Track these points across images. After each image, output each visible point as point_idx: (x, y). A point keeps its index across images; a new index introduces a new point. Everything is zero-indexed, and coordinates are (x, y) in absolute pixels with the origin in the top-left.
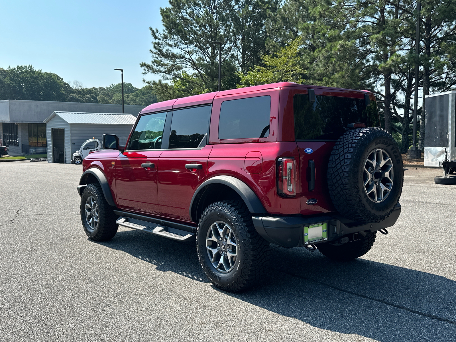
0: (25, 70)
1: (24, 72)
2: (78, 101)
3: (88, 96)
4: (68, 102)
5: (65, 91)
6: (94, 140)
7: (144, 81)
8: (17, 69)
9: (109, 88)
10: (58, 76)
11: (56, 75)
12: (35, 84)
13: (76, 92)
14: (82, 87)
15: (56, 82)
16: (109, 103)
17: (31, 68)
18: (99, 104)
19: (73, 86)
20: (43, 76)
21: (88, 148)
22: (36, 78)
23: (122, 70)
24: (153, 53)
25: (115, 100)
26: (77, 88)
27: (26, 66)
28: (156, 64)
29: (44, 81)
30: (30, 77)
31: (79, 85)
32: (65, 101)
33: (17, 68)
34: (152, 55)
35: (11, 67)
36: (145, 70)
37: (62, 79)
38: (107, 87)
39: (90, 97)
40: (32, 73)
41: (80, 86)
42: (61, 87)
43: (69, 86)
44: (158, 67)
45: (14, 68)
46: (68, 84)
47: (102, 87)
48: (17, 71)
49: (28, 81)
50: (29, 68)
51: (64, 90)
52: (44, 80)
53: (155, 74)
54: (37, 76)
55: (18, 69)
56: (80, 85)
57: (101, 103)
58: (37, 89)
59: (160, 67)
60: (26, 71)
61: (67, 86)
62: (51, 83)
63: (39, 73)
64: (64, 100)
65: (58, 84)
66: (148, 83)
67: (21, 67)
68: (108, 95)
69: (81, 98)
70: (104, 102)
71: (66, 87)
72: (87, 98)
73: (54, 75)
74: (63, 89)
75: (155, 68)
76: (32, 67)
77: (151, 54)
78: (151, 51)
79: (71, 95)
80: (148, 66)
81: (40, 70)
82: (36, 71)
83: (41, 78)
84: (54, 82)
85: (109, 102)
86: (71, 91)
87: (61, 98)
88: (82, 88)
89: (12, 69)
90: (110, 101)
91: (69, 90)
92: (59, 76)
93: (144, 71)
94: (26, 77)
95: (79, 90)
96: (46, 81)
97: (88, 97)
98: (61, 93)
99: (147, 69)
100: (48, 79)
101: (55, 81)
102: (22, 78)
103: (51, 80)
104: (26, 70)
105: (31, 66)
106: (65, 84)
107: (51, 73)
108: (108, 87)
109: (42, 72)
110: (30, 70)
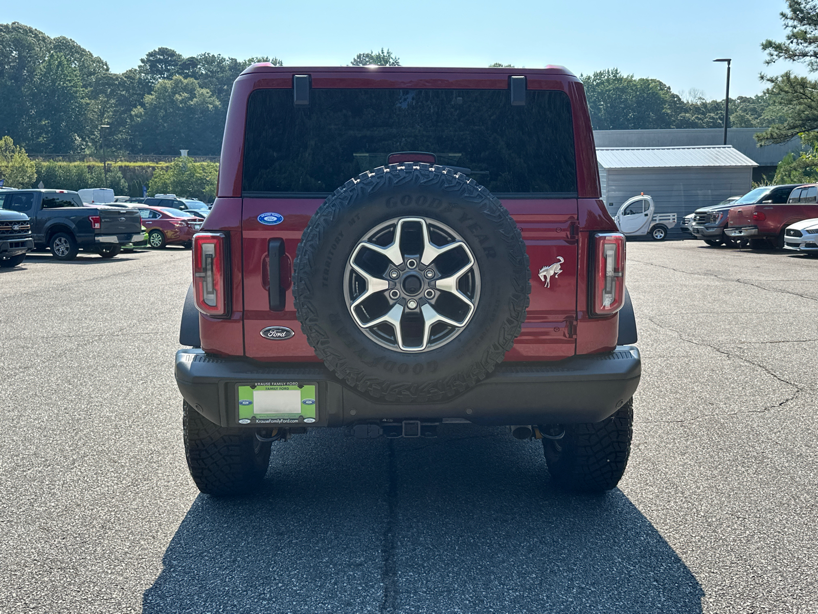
0: (606, 77)
1: (604, 82)
2: (693, 125)
3: (712, 115)
4: (675, 129)
5: (672, 108)
6: (642, 197)
7: (762, 78)
8: (593, 77)
9: (762, 96)
10: (661, 83)
11: (658, 81)
12: (620, 101)
13: (690, 109)
14: (704, 99)
15: (657, 94)
16: (751, 126)
17: (616, 72)
18: (732, 129)
19: (686, 98)
20: (635, 85)
21: (631, 211)
22: (623, 90)
23: (729, 61)
24: (787, 18)
25: (764, 120)
26: (695, 101)
27: (608, 71)
28: (795, 41)
29: (637, 95)
30: (614, 89)
31: (698, 96)
32: (670, 128)
33: (594, 75)
34: (784, 22)
35: (585, 76)
36: (772, 55)
37: (669, 88)
38: (757, 96)
39: (715, 117)
40: (618, 82)
41: (700, 98)
42: (664, 102)
43: (680, 99)
44: (800, 47)
45: (589, 77)
46: (677, 96)
47: (744, 96)
48: (593, 81)
49: (609, 96)
50: (612, 73)
51: (669, 108)
52: (636, 92)
53: (794, 60)
54: (624, 87)
55: (595, 77)
56: (701, 96)
57: (737, 127)
58: (624, 109)
59: (805, 45)
60: (608, 80)
61: (676, 99)
62: (648, 97)
63: (629, 81)
64: (668, 126)
65: (659, 98)
66: (771, 80)
67: (601, 74)
68: (754, 111)
69: (700, 119)
70: (743, 125)
71: (675, 102)
72: (710, 119)
73: (655, 82)
74: (669, 105)
75: (793, 49)
76: (618, 72)
77: (782, 21)
78: (783, 15)
79: (681, 117)
80: (778, 48)
81: (631, 75)
82: (625, 77)
83: (632, 89)
84: (655, 95)
85: (752, 124)
86: (682, 108)
87: (664, 122)
88: (704, 101)
89: (586, 79)
90: (754, 122)
91: (678, 108)
92: (664, 83)
93: (768, 58)
94: (606, 91)
95: (697, 105)
96: (640, 94)
97: (713, 118)
98: (664, 113)
99: (776, 53)
100: (643, 90)
101: (654, 92)
102: (601, 94)
103: (649, 90)
104: (608, 77)
105: (617, 70)
106: (673, 96)
107: (650, 78)
108: (759, 95)
109: (634, 79)
110: (614, 76)
